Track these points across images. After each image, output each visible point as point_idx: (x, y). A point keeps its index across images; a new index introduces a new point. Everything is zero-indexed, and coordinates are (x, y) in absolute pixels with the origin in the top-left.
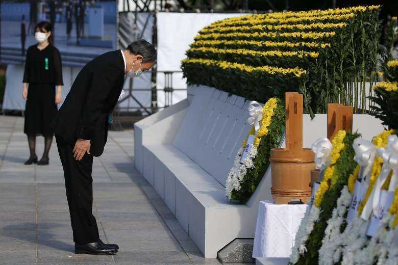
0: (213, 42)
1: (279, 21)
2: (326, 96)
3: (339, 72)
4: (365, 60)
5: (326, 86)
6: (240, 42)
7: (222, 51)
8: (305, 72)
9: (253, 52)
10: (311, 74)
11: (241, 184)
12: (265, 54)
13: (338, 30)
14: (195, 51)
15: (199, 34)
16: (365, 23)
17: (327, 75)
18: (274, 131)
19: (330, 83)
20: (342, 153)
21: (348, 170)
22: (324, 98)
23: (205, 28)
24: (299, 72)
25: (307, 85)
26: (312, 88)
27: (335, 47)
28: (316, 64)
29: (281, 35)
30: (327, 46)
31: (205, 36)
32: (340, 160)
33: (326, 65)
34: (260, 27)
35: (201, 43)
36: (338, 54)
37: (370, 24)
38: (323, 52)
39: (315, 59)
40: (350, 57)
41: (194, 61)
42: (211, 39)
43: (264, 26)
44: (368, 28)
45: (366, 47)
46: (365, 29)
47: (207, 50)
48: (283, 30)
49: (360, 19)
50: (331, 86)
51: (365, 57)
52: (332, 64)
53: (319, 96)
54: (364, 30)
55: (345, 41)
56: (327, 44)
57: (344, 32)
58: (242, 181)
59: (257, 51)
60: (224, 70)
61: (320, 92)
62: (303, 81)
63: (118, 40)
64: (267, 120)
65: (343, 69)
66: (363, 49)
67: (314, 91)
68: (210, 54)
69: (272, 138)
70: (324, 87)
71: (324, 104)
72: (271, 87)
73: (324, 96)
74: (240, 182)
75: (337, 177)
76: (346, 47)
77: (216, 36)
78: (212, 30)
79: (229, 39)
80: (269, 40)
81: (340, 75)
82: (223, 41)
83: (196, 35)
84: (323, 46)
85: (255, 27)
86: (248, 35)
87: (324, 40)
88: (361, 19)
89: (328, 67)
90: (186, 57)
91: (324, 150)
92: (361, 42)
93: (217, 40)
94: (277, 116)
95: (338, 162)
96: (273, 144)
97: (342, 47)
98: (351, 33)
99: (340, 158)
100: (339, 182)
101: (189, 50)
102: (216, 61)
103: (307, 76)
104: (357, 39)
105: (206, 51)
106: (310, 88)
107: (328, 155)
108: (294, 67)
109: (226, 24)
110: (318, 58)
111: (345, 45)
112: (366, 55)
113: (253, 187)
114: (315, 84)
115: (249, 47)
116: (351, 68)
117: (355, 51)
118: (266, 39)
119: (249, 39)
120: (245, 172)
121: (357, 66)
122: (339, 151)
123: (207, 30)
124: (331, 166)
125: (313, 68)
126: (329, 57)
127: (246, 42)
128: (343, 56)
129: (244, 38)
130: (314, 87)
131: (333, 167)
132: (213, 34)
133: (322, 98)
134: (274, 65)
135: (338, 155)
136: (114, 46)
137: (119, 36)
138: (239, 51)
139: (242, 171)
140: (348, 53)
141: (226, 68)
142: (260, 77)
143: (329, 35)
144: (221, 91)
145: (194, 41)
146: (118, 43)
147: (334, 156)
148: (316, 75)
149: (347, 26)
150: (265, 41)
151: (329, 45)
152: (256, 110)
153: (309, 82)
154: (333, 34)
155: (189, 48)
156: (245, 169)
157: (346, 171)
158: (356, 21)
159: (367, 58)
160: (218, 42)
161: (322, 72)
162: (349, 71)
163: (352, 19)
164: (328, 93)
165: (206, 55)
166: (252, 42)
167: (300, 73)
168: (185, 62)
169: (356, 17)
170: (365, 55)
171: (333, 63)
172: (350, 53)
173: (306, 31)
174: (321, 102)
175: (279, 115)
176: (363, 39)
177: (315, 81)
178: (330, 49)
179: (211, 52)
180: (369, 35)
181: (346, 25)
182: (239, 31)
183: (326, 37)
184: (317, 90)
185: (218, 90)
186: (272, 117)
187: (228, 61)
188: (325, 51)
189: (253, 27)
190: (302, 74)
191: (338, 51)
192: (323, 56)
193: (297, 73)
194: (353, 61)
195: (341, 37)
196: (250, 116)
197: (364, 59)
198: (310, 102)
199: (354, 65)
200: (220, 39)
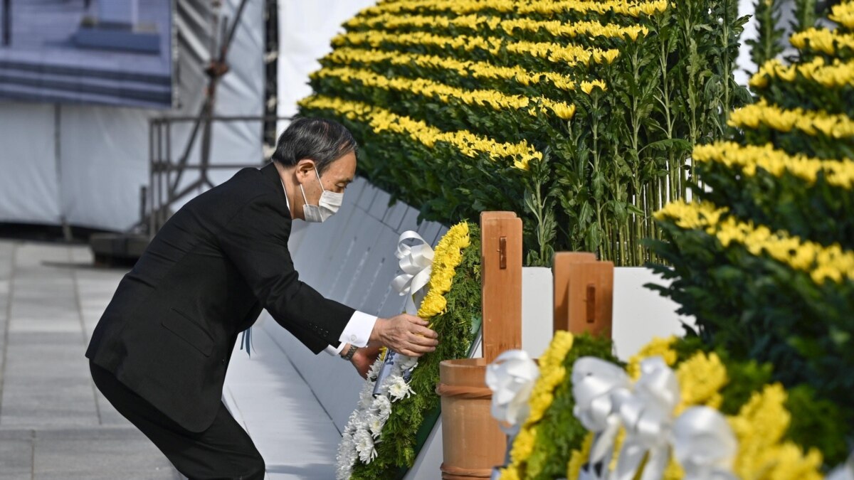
0: (367, 56)
1: (516, 8)
2: (594, 218)
3: (628, 156)
4: (698, 123)
5: (593, 192)
6: (422, 60)
7: (382, 81)
8: (539, 155)
9: (444, 91)
10: (555, 160)
11: (376, 446)
12: (467, 97)
13: (626, 45)
14: (327, 76)
15: (343, 31)
16: (698, 27)
17: (597, 163)
18: (461, 303)
19: (604, 185)
20: (558, 393)
21: (571, 436)
22: (588, 225)
23: (359, 15)
24: (524, 155)
25: (545, 190)
26: (558, 199)
27: (619, 89)
28: (567, 135)
29: (511, 47)
30: (596, 88)
31: (355, 38)
32: (551, 412)
33: (596, 137)
34: (472, 21)
35: (343, 56)
36: (625, 109)
37: (709, 29)
38: (587, 104)
39: (565, 121)
40: (658, 116)
41: (323, 103)
42: (365, 45)
43: (483, 19)
44: (705, 38)
45: (699, 88)
46: (698, 42)
47: (353, 76)
48: (519, 35)
49: (683, 15)
50: (609, 193)
51: (698, 116)
52: (609, 136)
53: (575, 221)
54: (693, 45)
55: (645, 73)
56: (596, 82)
57: (641, 50)
58: (378, 437)
59: (455, 86)
60: (376, 135)
61: (577, 209)
62: (534, 179)
63: (174, 31)
64: (445, 275)
65: (639, 148)
66: (692, 95)
67: (563, 205)
68: (357, 88)
69: (457, 320)
70: (589, 196)
71: (589, 242)
72: (467, 191)
73: (589, 220)
74: (374, 440)
75: (543, 456)
76: (647, 91)
77: (376, 37)
78: (371, 22)
79: (404, 49)
80: (484, 59)
81: (631, 165)
82: (388, 55)
83: (337, 32)
84: (586, 87)
85: (461, 21)
86: (441, 41)
87: (592, 70)
88: (686, 14)
89: (599, 142)
90: (309, 91)
91: (514, 386)
92: (686, 77)
93: (377, 49)
94: (470, 265)
95: (546, 417)
96: (461, 336)
97: (637, 90)
98: (660, 53)
99: (551, 407)
100: (548, 469)
101: (317, 73)
102: (367, 109)
103: (544, 167)
104: (675, 69)
105: (349, 78)
106: (552, 198)
107: (524, 398)
108: (515, 141)
109: (401, 8)
110: (574, 118)
111: (644, 83)
112: (699, 110)
113: (408, 452)
114: (565, 189)
115: (439, 75)
116: (660, 144)
117: (671, 99)
118: (479, 55)
119: (444, 52)
120: (387, 411)
121: (676, 140)
122: (550, 388)
123: (362, 20)
124: (530, 426)
125: (559, 146)
126: (600, 117)
127: (436, 60)
128: (640, 114)
129: (433, 50)
130: (562, 197)
131: (534, 431)
132: (370, 33)
133: (582, 226)
134: (480, 131)
135: (547, 399)
136: (164, 47)
137: (178, 20)
138: (418, 86)
139: (378, 412)
140: (651, 106)
141: (383, 131)
142: (446, 162)
143: (603, 57)
144: (376, 189)
145: (330, 50)
146: (175, 41)
147: (537, 400)
148: (568, 163)
149: (651, 34)
150: (476, 62)
151: (602, 85)
152: (414, 256)
153: (550, 183)
154: (612, 54)
155: (318, 67)
156: (387, 403)
157: (567, 441)
158: (672, 22)
159: (702, 119)
160: (379, 56)
161: (584, 156)
162: (656, 152)
163: (662, 16)
164: (599, 211)
165: (350, 90)
166: (449, 63)
167: (527, 158)
168: (304, 103)
169: (673, 11)
170: (697, 109)
171: (612, 132)
172: (659, 104)
173: (564, 40)
174: (581, 235)
175: (475, 263)
176: (692, 70)
177: (564, 181)
178: (605, 95)
179: (359, 82)
180: (710, 58)
181: (646, 31)
182: (427, 28)
183: (596, 64)
184: (572, 202)
185: (371, 186)
186: (456, 268)
187: (391, 112)
188: (592, 102)
189: (455, 21)
190: (530, 163)
191: (625, 100)
192: (585, 113)
193: (519, 158)
194: (666, 128)
195: (635, 63)
196: (401, 272)
197: (694, 121)
198: (552, 235)
199: (670, 136)
200: (385, 47)
